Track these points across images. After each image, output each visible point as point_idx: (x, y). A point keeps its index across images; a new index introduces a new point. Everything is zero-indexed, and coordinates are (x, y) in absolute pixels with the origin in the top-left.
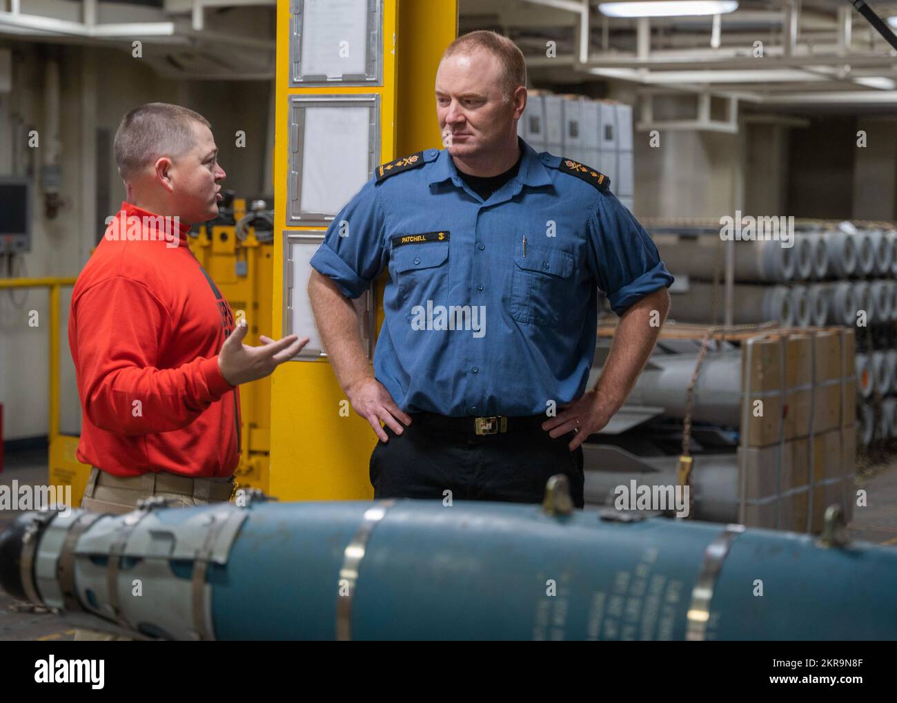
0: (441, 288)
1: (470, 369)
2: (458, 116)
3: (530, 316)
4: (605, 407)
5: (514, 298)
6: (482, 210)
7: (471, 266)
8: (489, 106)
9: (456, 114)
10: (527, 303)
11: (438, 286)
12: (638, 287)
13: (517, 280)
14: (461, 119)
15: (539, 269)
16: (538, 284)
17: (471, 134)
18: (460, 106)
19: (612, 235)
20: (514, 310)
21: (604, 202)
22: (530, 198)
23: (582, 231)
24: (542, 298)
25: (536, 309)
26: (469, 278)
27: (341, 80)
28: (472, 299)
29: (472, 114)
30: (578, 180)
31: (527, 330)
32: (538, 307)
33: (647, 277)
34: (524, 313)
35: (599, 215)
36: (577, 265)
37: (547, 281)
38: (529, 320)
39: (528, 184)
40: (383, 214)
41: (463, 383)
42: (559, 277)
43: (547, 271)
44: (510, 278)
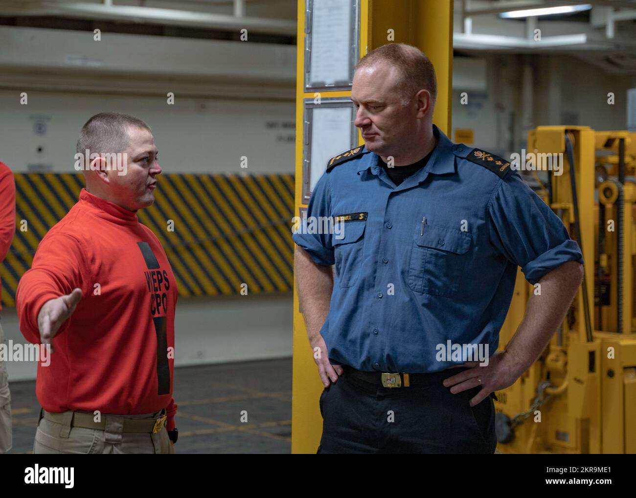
0: (356, 261)
1: (372, 331)
2: (364, 119)
3: (424, 287)
4: (510, 368)
5: (411, 270)
6: (393, 195)
7: (380, 242)
8: (389, 110)
9: (362, 118)
10: (421, 275)
11: (355, 259)
12: (540, 262)
13: (414, 255)
14: (366, 121)
15: (434, 246)
16: (433, 259)
17: (377, 134)
18: (366, 111)
19: (511, 216)
20: (410, 281)
21: (504, 188)
22: (435, 184)
23: (481, 213)
24: (436, 272)
25: (429, 281)
26: (377, 252)
27: (333, 85)
28: (378, 270)
29: (375, 118)
30: (482, 168)
31: (421, 299)
32: (432, 279)
33: (551, 253)
34: (420, 283)
35: (498, 199)
36: (475, 242)
37: (442, 256)
38: (424, 290)
39: (433, 172)
40: (330, 197)
41: (367, 342)
42: (455, 254)
43: (442, 248)
44: (409, 254)
